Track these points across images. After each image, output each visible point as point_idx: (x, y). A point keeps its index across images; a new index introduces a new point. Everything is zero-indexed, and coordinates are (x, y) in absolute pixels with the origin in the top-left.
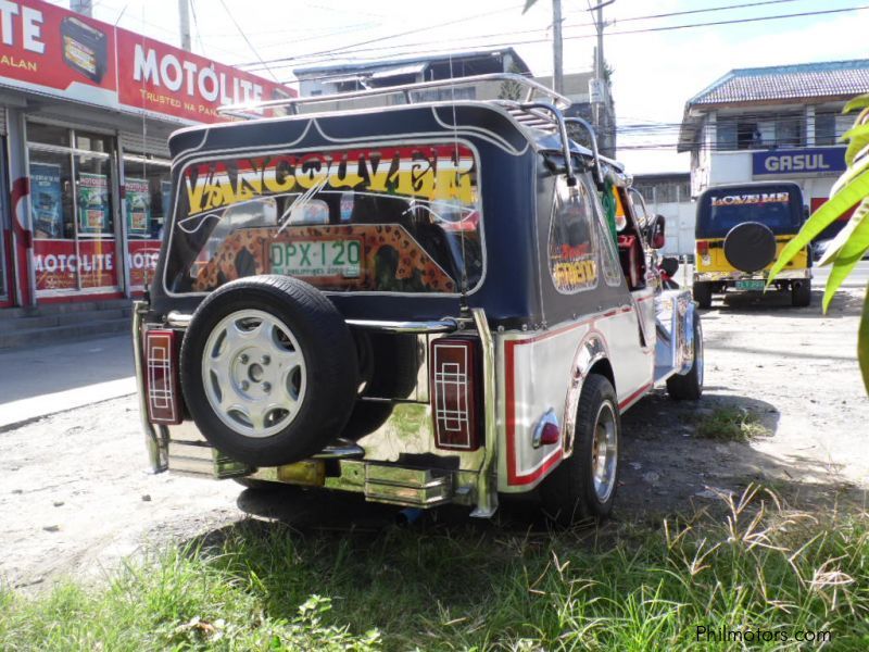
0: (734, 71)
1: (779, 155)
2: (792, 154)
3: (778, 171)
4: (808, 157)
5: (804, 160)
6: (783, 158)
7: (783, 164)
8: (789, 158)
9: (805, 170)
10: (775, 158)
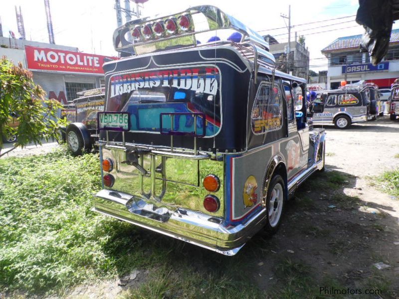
0: (339, 38)
1: (351, 66)
2: (356, 66)
3: (351, 72)
4: (362, 67)
5: (360, 68)
6: (353, 67)
7: (353, 69)
8: (355, 67)
9: (361, 71)
10: (350, 68)
